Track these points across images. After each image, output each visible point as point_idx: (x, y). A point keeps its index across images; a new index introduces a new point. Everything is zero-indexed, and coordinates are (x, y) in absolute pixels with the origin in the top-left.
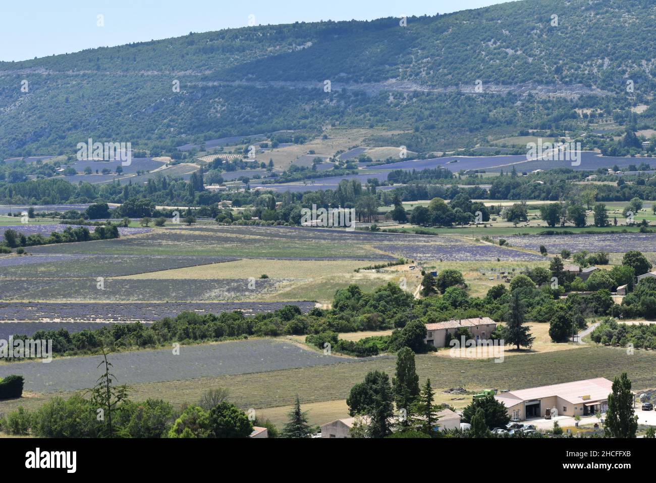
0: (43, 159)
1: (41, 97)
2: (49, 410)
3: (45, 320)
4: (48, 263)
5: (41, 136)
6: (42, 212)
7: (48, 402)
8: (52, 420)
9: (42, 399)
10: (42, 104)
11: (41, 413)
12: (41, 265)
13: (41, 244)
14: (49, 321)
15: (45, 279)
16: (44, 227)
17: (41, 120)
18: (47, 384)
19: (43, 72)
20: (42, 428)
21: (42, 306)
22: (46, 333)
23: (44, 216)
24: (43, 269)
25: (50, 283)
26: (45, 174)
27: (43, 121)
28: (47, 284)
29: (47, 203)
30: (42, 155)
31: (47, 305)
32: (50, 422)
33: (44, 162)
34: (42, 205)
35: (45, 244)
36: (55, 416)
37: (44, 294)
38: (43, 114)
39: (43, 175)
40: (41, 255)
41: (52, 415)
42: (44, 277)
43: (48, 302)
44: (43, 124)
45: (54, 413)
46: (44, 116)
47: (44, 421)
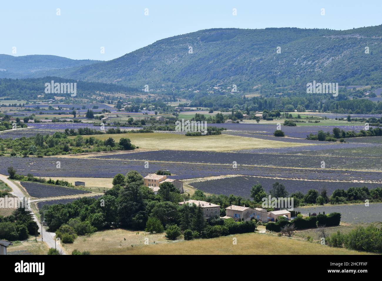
0: (357, 87)
1: (356, 51)
2: (355, 234)
3: (355, 181)
4: (358, 148)
5: (356, 74)
6: (355, 118)
7: (354, 229)
8: (357, 239)
9: (351, 227)
10: (357, 55)
11: (350, 235)
12: (353, 149)
13: (354, 137)
14: (357, 182)
15: (356, 157)
16: (356, 127)
17: (356, 64)
18: (355, 218)
19: (358, 37)
20: (351, 244)
21: (354, 173)
22: (355, 188)
23: (356, 120)
24: (355, 151)
25: (358, 160)
26: (357, 96)
27: (357, 65)
28: (357, 160)
29: (358, 113)
30: (356, 85)
31: (356, 172)
32: (355, 240)
33: (357, 89)
34: (355, 114)
35: (356, 136)
36: (358, 237)
37: (355, 166)
38: (357, 61)
39: (356, 97)
40: (354, 143)
41: (357, 237)
42: (355, 156)
43: (357, 171)
44: (357, 67)
45: (358, 235)
46: (358, 62)
47: (352, 240)
